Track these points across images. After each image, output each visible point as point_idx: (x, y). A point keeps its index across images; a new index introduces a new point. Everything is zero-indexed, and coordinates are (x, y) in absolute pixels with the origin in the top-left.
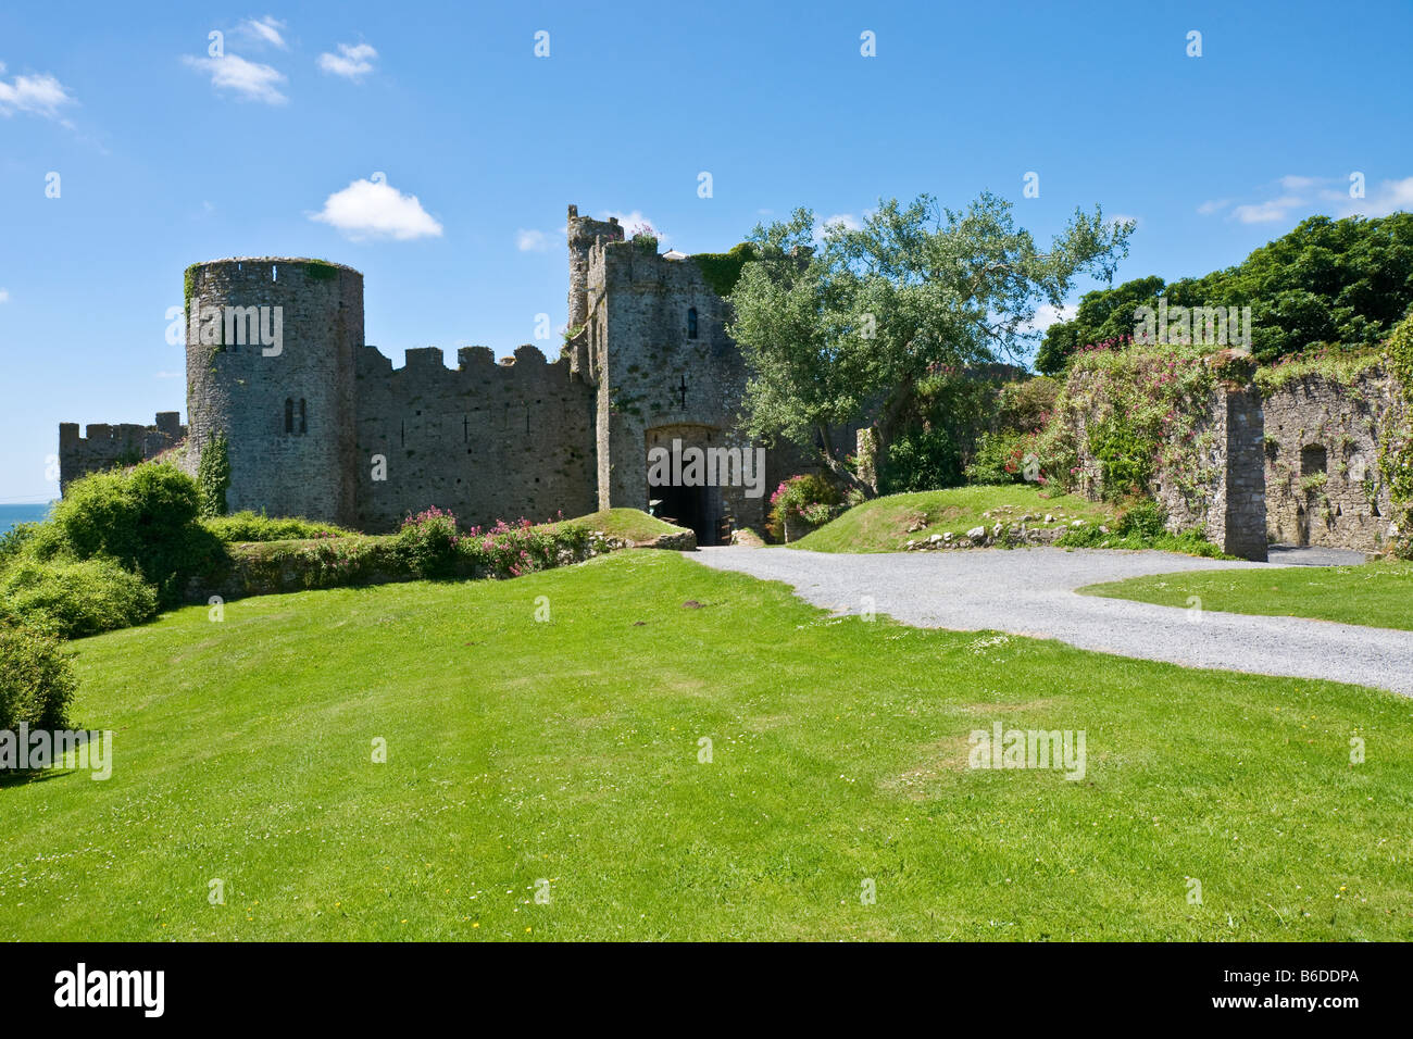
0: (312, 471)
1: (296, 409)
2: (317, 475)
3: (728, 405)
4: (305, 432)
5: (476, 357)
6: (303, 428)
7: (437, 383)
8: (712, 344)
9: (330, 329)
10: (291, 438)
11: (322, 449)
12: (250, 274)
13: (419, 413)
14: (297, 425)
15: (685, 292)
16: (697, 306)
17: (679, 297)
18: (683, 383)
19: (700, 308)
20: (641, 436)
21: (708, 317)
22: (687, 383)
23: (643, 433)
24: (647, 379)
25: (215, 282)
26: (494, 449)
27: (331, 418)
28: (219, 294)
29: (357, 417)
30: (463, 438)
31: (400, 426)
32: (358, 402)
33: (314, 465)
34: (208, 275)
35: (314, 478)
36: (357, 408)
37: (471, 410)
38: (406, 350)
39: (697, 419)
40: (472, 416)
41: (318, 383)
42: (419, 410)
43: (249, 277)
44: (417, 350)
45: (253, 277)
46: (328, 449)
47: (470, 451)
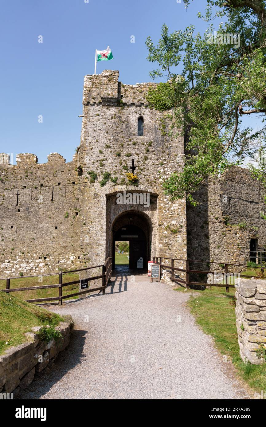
3: (164, 179)
8: (154, 139)
15: (136, 106)
16: (143, 115)
17: (133, 109)
18: (133, 165)
19: (145, 117)
20: (104, 200)
21: (150, 122)
22: (136, 164)
23: (105, 196)
24: (109, 161)
26: (33, 210)
30: (16, 203)
37: (22, 188)
39: (141, 188)
40: (22, 191)
47: (19, 211)
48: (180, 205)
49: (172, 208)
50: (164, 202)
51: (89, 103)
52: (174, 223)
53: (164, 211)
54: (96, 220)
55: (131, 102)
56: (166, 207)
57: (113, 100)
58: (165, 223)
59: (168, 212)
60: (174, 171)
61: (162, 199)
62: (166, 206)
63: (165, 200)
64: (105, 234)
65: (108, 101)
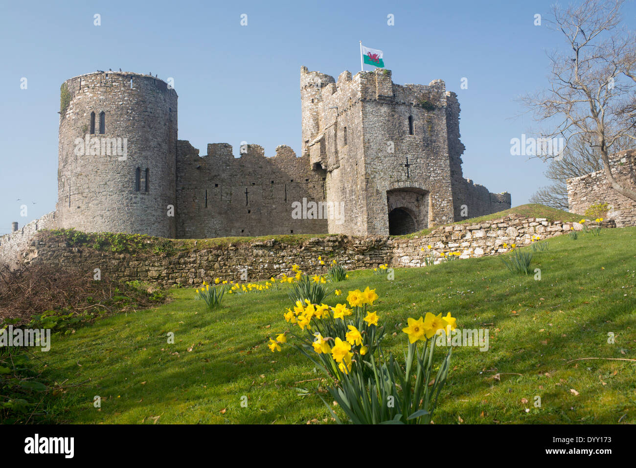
1: (143, 174)
2: (156, 222)
3: (434, 177)
4: (148, 191)
5: (253, 152)
6: (147, 188)
7: (229, 166)
8: (423, 139)
9: (165, 124)
10: (139, 196)
11: (159, 205)
12: (115, 82)
13: (217, 185)
14: (143, 185)
15: (406, 106)
16: (413, 115)
17: (403, 108)
18: (407, 163)
19: (414, 117)
20: (385, 195)
21: (419, 122)
22: (410, 162)
23: (385, 192)
25: (88, 87)
26: (265, 211)
27: (164, 184)
28: (91, 95)
29: (177, 187)
30: (245, 203)
31: (204, 194)
32: (177, 177)
33: (154, 216)
34: (83, 83)
35: (154, 224)
36: (177, 180)
37: (251, 185)
38: (208, 144)
39: (416, 185)
40: (251, 189)
41: (158, 158)
42: (217, 183)
43: (114, 84)
44: (214, 145)
45: (117, 84)
46: (162, 205)
47: (249, 212)
48: (448, 202)
49: (442, 205)
50: (436, 200)
51: (365, 99)
52: (445, 219)
53: (436, 208)
54: (379, 215)
55: (402, 101)
57: (388, 99)
58: (437, 219)
59: (439, 208)
60: (441, 170)
61: (433, 196)
62: (438, 202)
63: (436, 197)
64: (388, 230)
65: (383, 100)
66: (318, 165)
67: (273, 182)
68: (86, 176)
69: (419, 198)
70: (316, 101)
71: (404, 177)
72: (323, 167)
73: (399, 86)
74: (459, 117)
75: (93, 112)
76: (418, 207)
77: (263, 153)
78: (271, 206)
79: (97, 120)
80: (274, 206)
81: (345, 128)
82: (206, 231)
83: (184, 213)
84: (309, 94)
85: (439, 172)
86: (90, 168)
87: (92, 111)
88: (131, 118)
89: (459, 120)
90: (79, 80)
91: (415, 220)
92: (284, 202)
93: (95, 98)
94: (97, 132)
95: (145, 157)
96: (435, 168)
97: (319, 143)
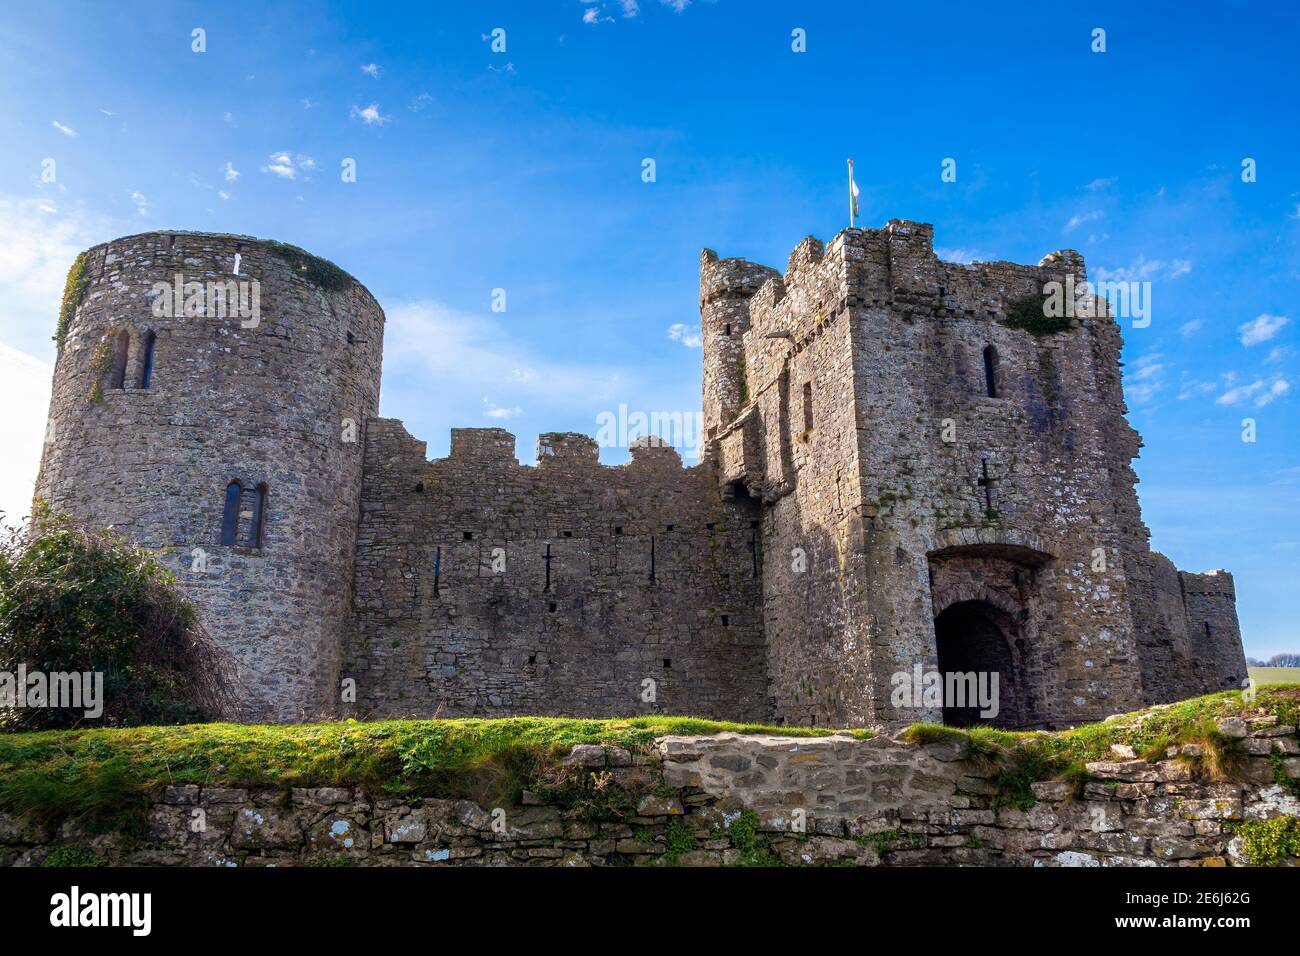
0: (264, 623)
1: (247, 498)
2: (273, 632)
3: (1065, 516)
4: (259, 546)
5: (570, 450)
6: (258, 538)
7: (503, 486)
8: (1029, 409)
10: (229, 557)
11: (287, 584)
12: (191, 255)
13: (468, 537)
14: (244, 530)
15: (977, 319)
16: (995, 344)
17: (967, 325)
18: (985, 473)
19: (1001, 349)
20: (922, 565)
21: (1015, 363)
22: (992, 472)
23: (923, 556)
24: (925, 461)
25: (121, 268)
26: (595, 605)
27: (313, 527)
28: (126, 288)
29: (358, 537)
30: (542, 581)
31: (432, 558)
32: (362, 512)
33: (270, 613)
34: (110, 259)
35: (266, 637)
36: (360, 521)
37: (559, 537)
38: (452, 430)
39: (1014, 537)
40: (561, 547)
41: (296, 459)
42: (469, 531)
43: (187, 261)
44: (469, 432)
45: (196, 261)
46: (301, 585)
47: (553, 608)
48: (1113, 589)
49: (1096, 597)
50: (1076, 581)
51: (861, 300)
52: (1107, 639)
53: (1077, 603)
54: (906, 625)
55: (965, 306)
56: (1080, 593)
57: (923, 299)
59: (1087, 606)
60: (1085, 495)
61: (1067, 571)
62: (1081, 588)
63: (1075, 573)
65: (910, 302)
66: (739, 487)
67: (618, 530)
68: (85, 501)
69: (1022, 576)
70: (736, 329)
71: (979, 516)
72: (752, 493)
73: (954, 267)
74: (1119, 361)
75: (125, 331)
76: (1022, 599)
77: (596, 457)
78: (612, 595)
79: (134, 350)
80: (620, 594)
81: (808, 386)
82: (430, 658)
83: (372, 609)
84: (720, 315)
85: (1079, 502)
86: (98, 478)
87: (121, 328)
88: (228, 350)
89: (1121, 369)
90: (103, 252)
91: (1012, 640)
92: (648, 583)
93: (134, 296)
94: (130, 383)
95: (258, 453)
96: (1067, 489)
97: (741, 431)
